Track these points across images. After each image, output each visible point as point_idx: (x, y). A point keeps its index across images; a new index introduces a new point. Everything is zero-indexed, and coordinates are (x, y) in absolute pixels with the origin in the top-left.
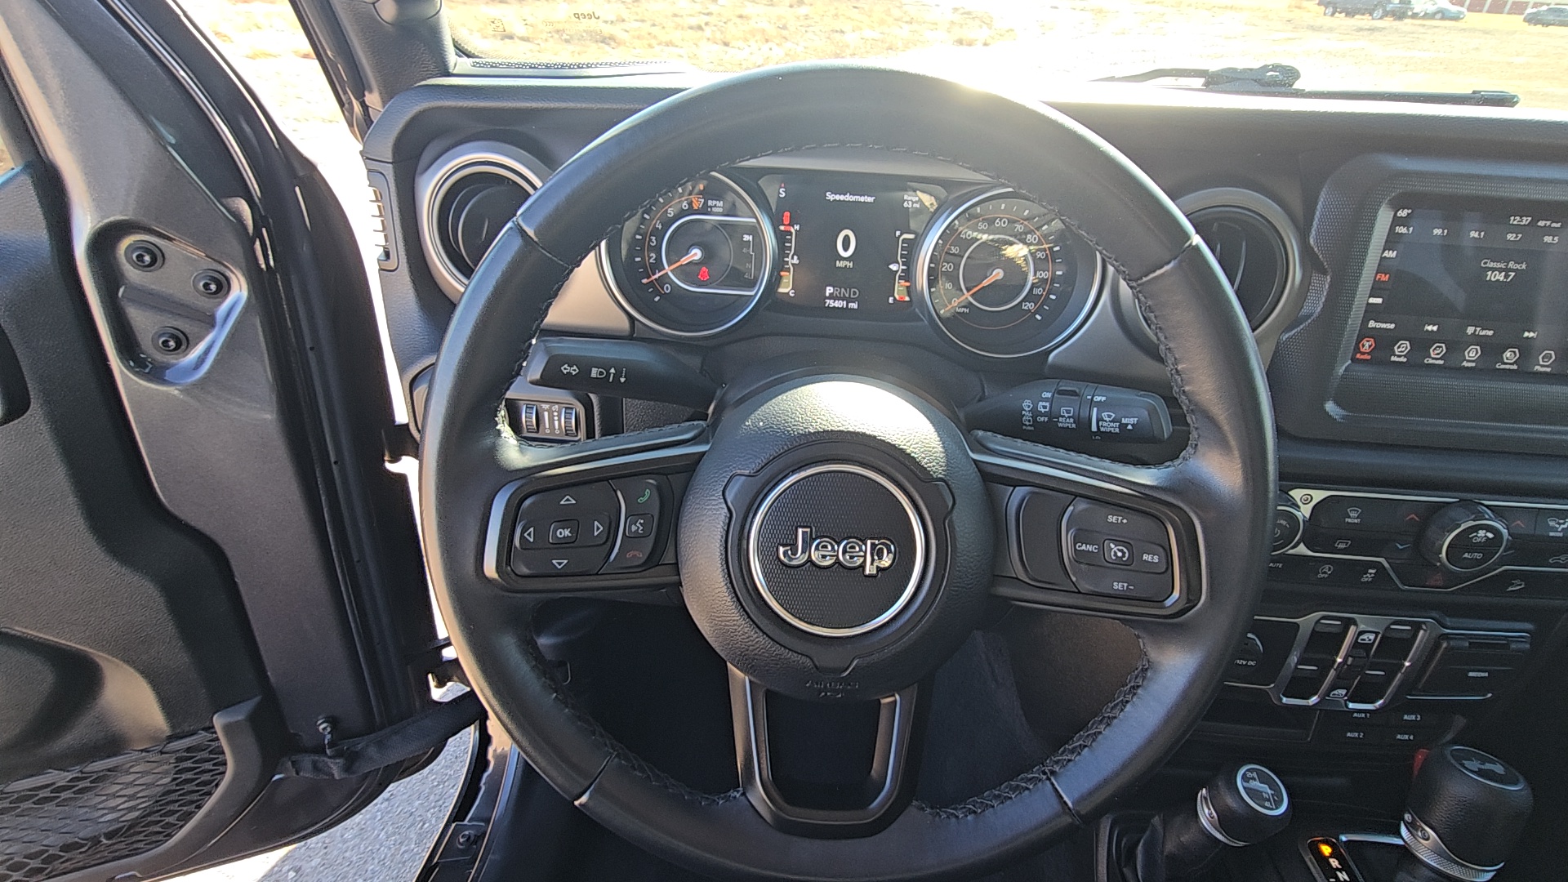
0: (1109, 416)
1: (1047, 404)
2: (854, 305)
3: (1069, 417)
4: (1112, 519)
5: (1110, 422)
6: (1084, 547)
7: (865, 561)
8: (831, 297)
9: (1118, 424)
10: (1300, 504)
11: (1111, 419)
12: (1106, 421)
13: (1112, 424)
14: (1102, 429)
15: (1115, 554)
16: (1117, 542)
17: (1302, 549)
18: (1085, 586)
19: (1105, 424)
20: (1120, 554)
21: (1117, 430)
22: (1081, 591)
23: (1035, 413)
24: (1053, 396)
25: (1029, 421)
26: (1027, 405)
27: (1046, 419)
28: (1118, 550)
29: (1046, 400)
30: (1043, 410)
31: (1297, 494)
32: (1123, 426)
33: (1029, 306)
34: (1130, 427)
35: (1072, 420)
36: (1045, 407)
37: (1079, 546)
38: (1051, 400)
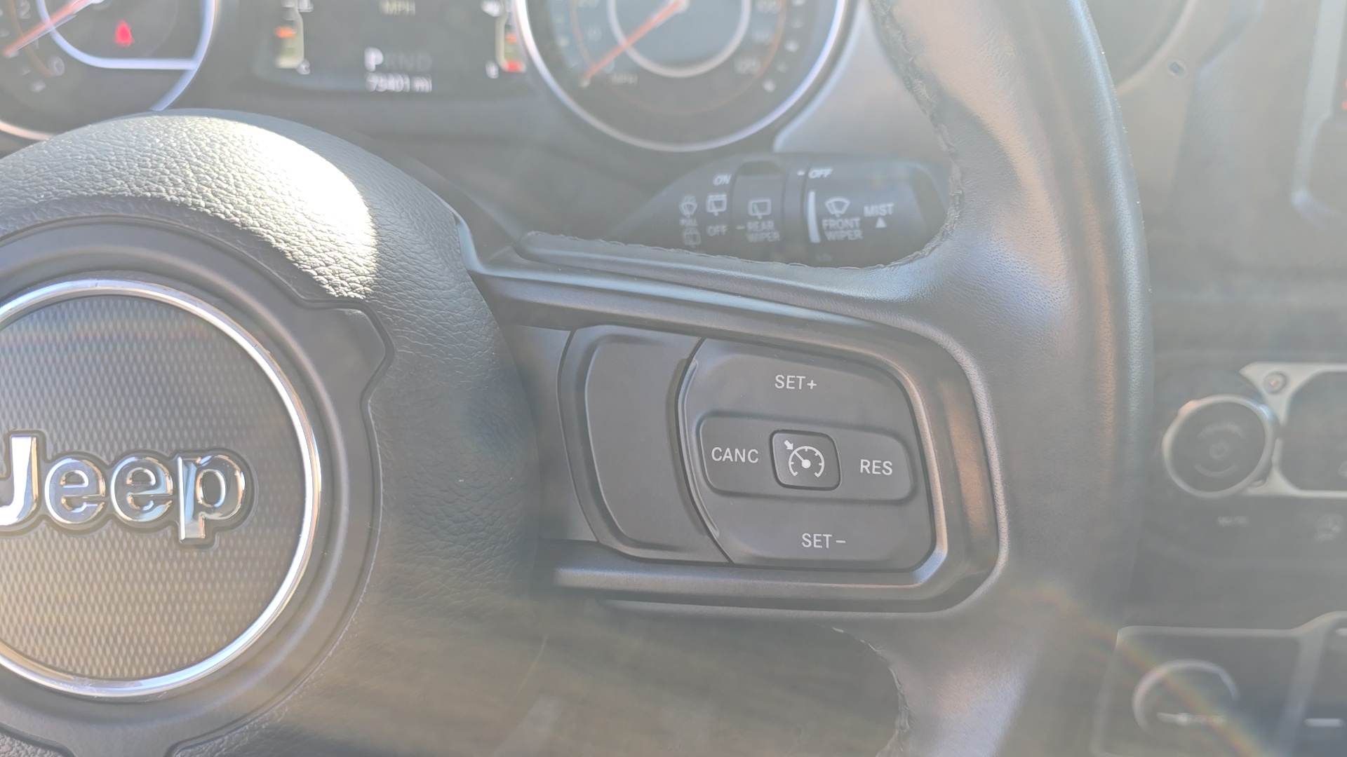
0: (840, 205)
1: (723, 197)
2: (423, 85)
3: (765, 218)
4: (784, 382)
5: (843, 216)
6: (728, 456)
7: (174, 508)
8: (381, 70)
9: (857, 220)
10: (1263, 390)
11: (843, 212)
12: (834, 217)
13: (847, 222)
14: (830, 236)
15: (798, 464)
16: (799, 435)
17: (1280, 485)
18: (741, 547)
19: (833, 223)
20: (806, 464)
21: (858, 234)
22: (735, 561)
23: (703, 218)
24: (733, 181)
25: (694, 237)
26: (687, 205)
27: (724, 228)
28: (802, 452)
29: (719, 189)
30: (715, 211)
31: (1258, 373)
32: (868, 224)
33: (749, 65)
34: (881, 224)
35: (771, 224)
36: (718, 204)
37: (718, 454)
38: (730, 189)
